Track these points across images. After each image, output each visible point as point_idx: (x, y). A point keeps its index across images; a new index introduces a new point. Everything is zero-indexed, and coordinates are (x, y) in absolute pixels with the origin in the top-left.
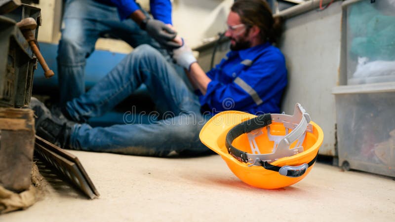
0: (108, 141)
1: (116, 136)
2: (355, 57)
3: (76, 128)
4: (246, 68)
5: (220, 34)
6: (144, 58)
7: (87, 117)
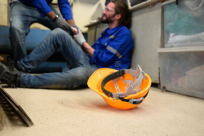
0: (41, 82)
1: (45, 79)
2: (168, 33)
3: (23, 76)
4: (112, 40)
5: (99, 18)
6: (58, 36)
7: (29, 69)
